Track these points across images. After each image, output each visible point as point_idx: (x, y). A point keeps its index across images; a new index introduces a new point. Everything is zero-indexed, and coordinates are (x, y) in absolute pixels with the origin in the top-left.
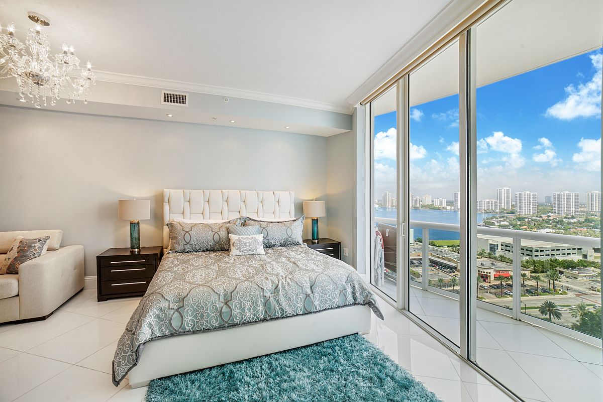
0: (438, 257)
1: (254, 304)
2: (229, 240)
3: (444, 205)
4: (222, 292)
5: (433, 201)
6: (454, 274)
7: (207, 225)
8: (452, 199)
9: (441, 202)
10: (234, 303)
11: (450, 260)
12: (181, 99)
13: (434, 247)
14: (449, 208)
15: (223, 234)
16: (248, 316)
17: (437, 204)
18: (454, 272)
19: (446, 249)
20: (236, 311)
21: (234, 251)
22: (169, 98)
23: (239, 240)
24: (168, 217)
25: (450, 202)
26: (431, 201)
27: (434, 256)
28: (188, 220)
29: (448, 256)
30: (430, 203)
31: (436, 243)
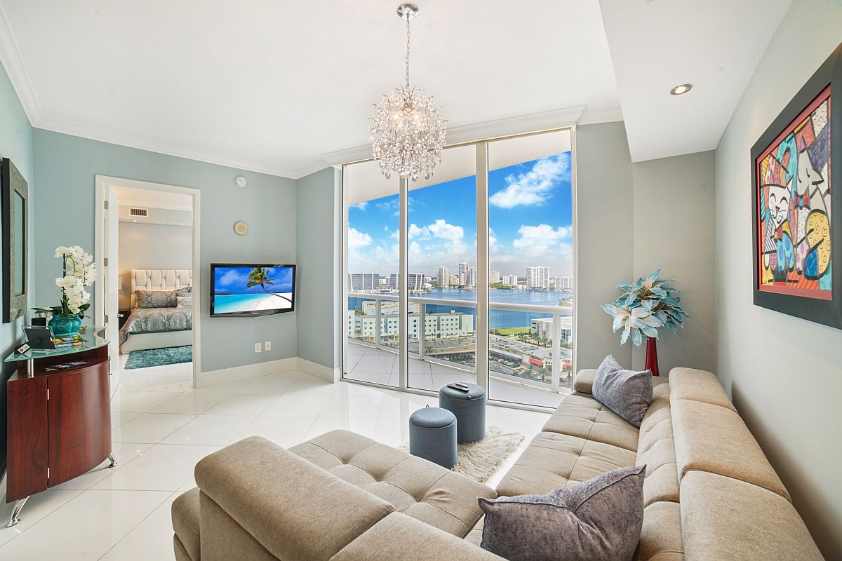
0: (501, 349)
1: (181, 321)
2: (177, 300)
3: (515, 282)
4: (166, 316)
5: (501, 279)
6: (519, 368)
7: (164, 292)
8: (524, 276)
9: (511, 279)
10: (172, 322)
11: (515, 352)
12: (143, 213)
13: (498, 337)
14: (520, 287)
15: (173, 297)
16: (178, 326)
17: (506, 282)
18: (519, 366)
19: (513, 338)
20: (172, 324)
21: (179, 306)
22: (134, 212)
23: (182, 300)
24: (134, 288)
25: (522, 280)
26: (499, 279)
27: (496, 348)
28: (149, 290)
29: (514, 347)
30: (499, 281)
31: (501, 331)
